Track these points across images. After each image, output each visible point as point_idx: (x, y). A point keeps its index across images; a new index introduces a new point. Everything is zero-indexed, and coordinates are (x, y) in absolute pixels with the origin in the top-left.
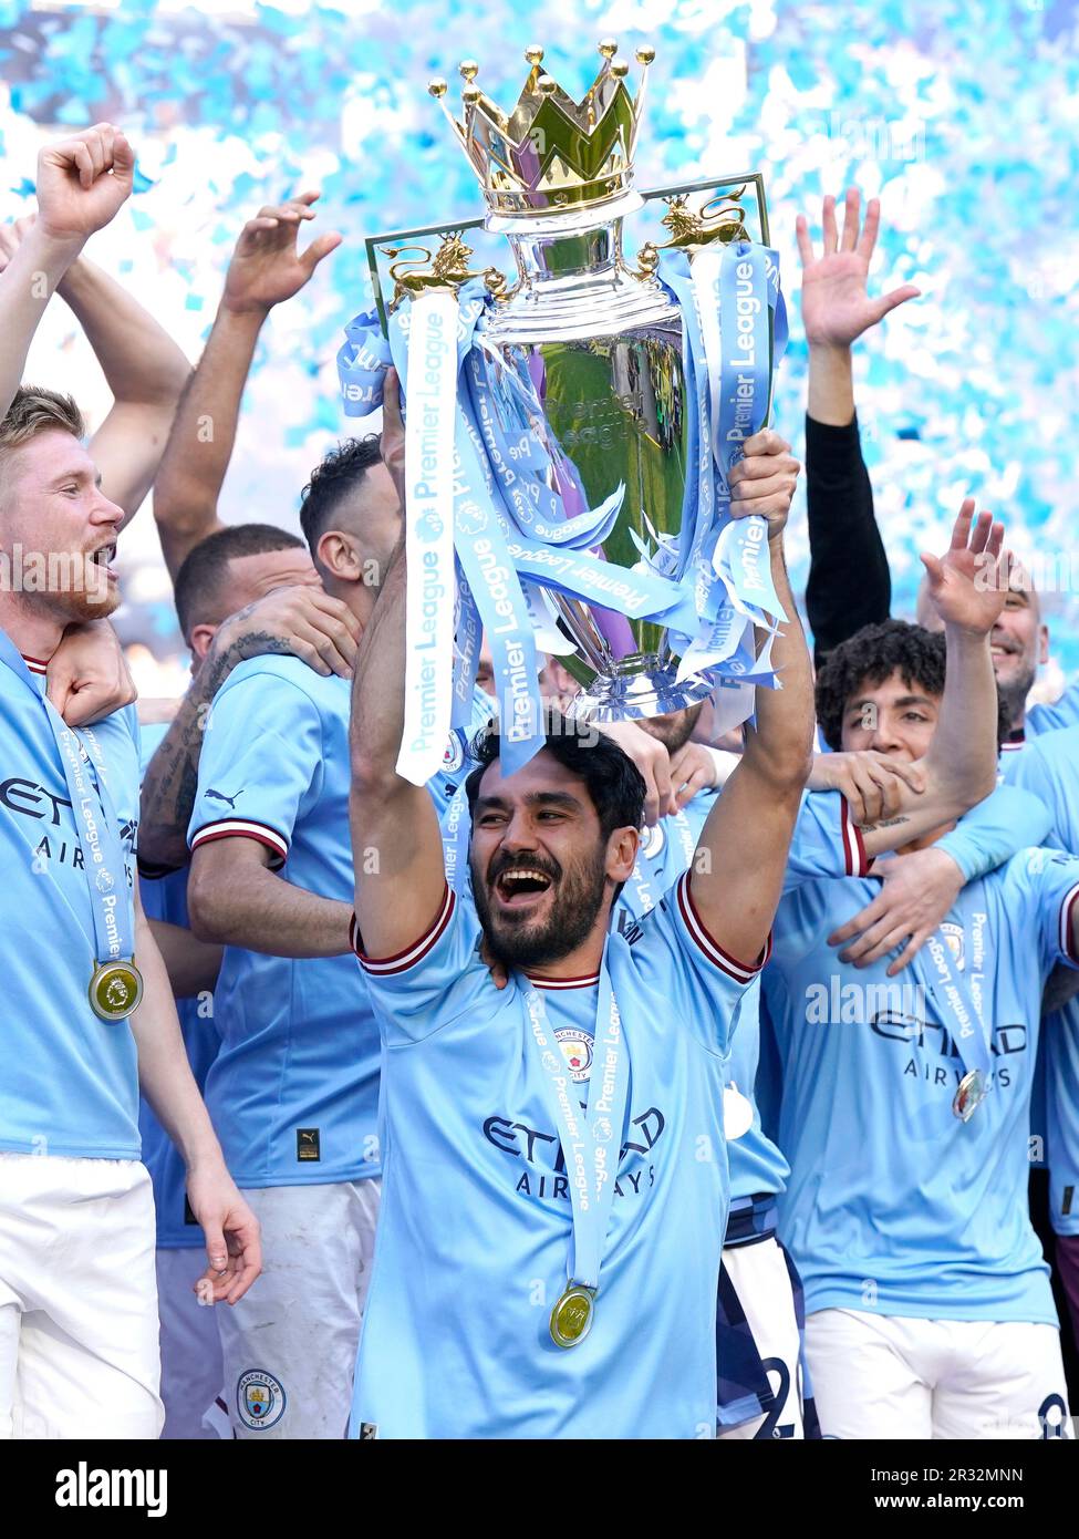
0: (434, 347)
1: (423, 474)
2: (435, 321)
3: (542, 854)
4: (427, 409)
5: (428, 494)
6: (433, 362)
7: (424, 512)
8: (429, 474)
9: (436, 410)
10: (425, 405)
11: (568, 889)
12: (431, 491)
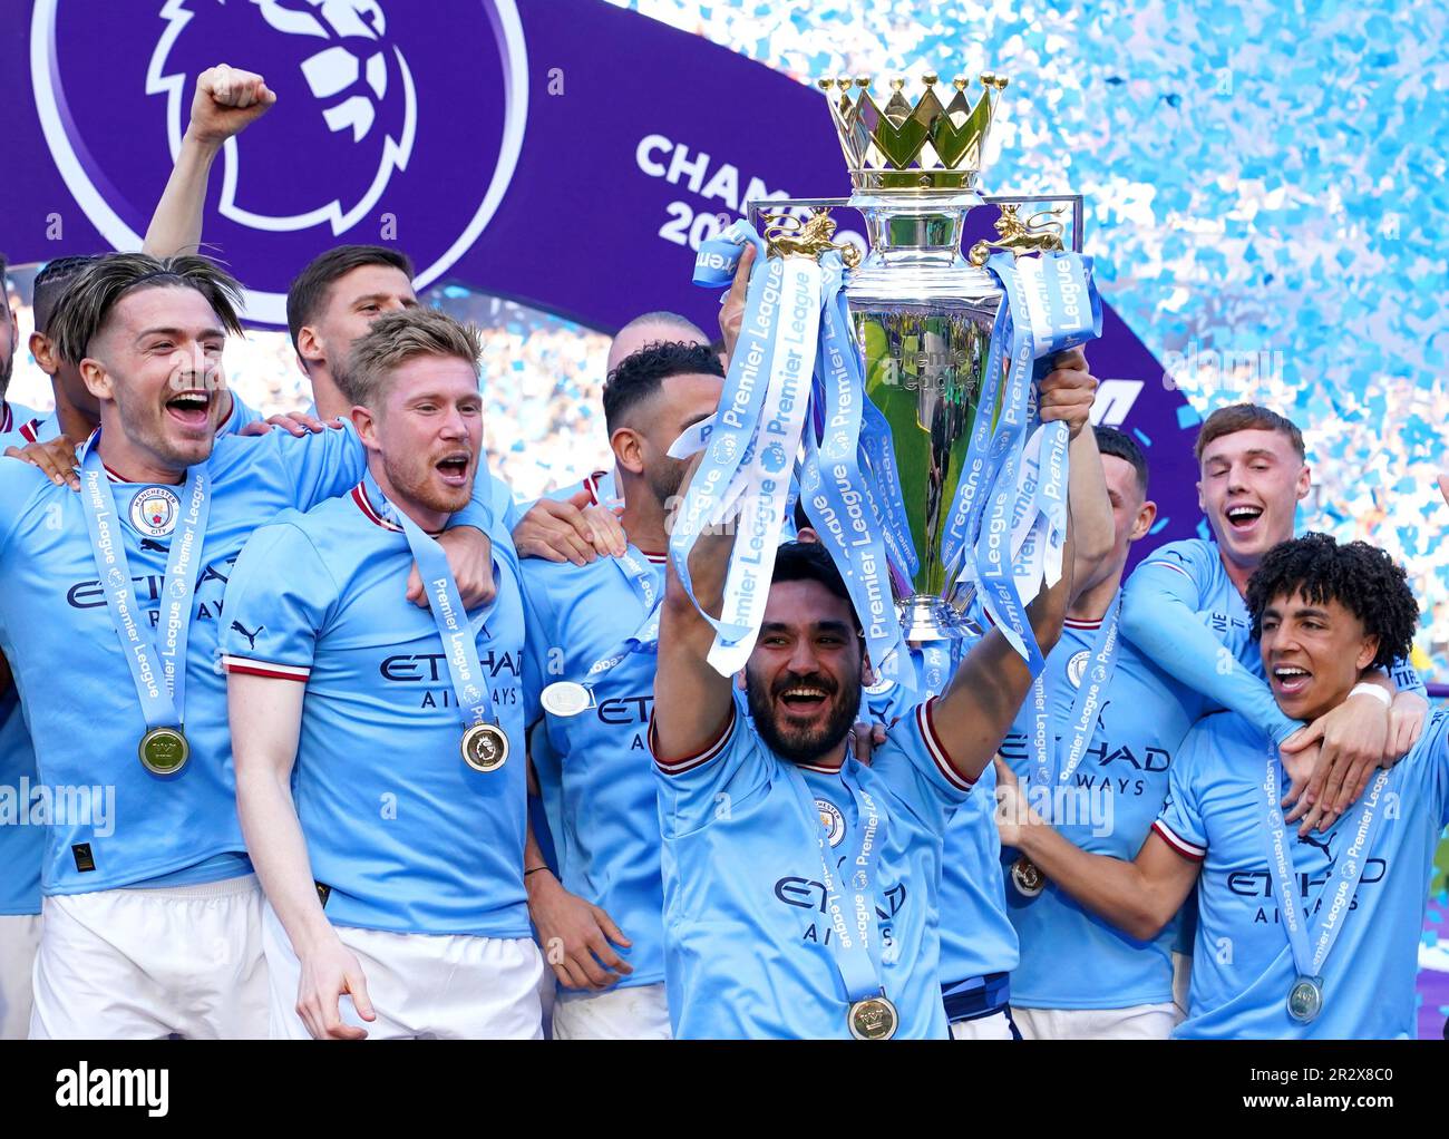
0: (802, 300)
1: (779, 413)
2: (803, 279)
3: (824, 674)
4: (791, 354)
5: (779, 431)
6: (800, 313)
7: (771, 443)
8: (783, 415)
9: (800, 357)
10: (791, 351)
11: (843, 700)
12: (783, 429)
